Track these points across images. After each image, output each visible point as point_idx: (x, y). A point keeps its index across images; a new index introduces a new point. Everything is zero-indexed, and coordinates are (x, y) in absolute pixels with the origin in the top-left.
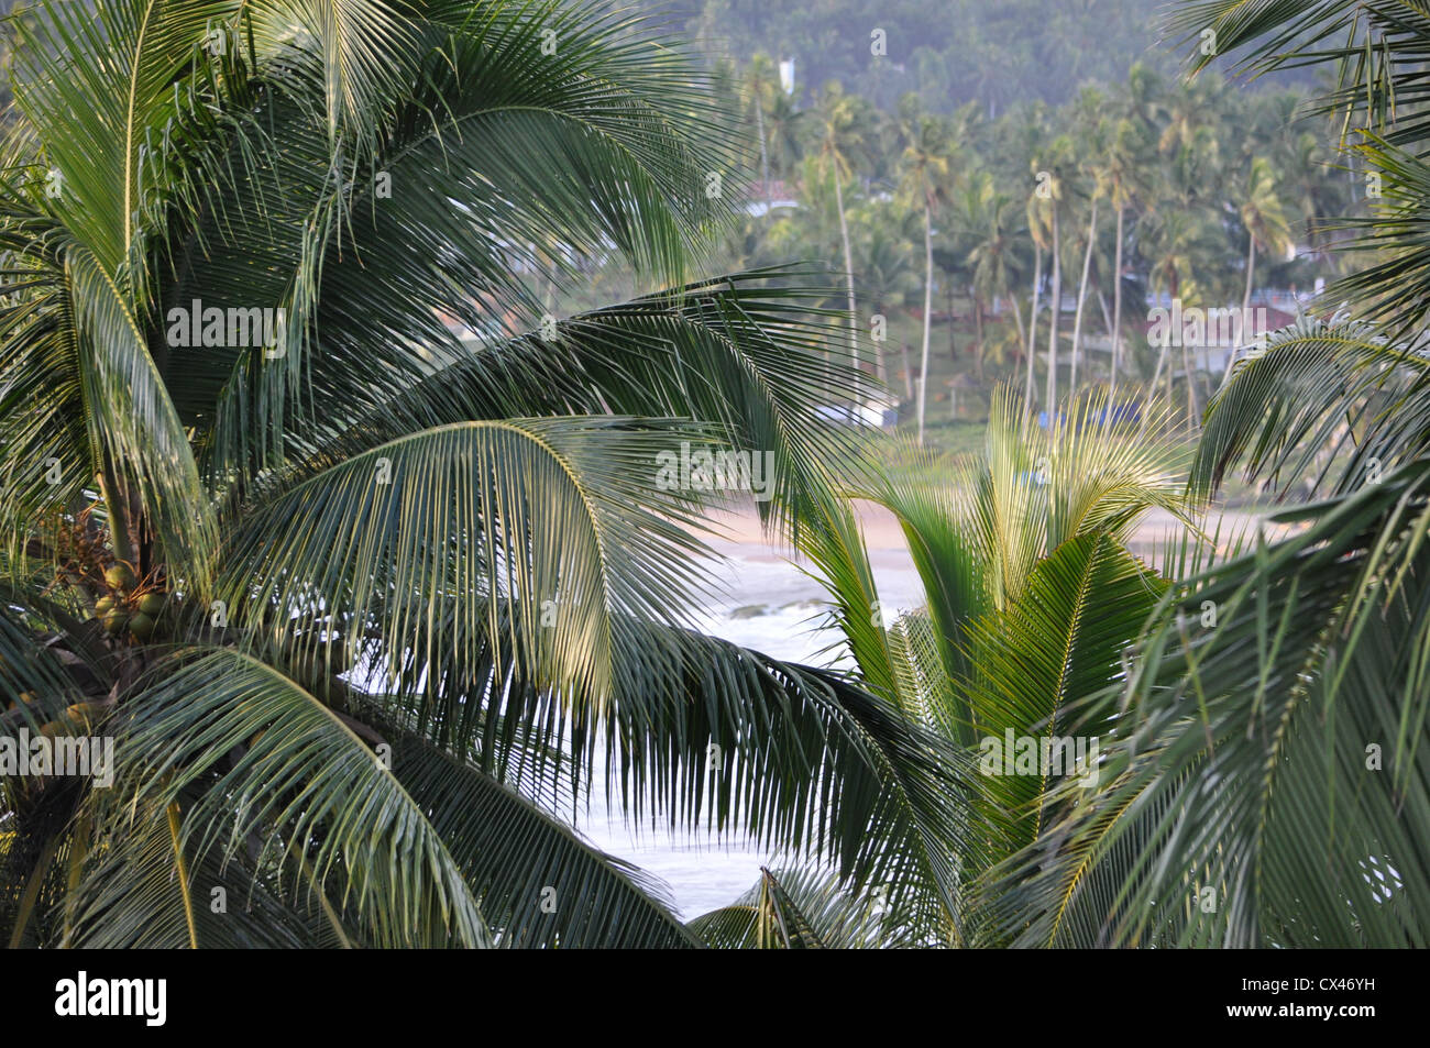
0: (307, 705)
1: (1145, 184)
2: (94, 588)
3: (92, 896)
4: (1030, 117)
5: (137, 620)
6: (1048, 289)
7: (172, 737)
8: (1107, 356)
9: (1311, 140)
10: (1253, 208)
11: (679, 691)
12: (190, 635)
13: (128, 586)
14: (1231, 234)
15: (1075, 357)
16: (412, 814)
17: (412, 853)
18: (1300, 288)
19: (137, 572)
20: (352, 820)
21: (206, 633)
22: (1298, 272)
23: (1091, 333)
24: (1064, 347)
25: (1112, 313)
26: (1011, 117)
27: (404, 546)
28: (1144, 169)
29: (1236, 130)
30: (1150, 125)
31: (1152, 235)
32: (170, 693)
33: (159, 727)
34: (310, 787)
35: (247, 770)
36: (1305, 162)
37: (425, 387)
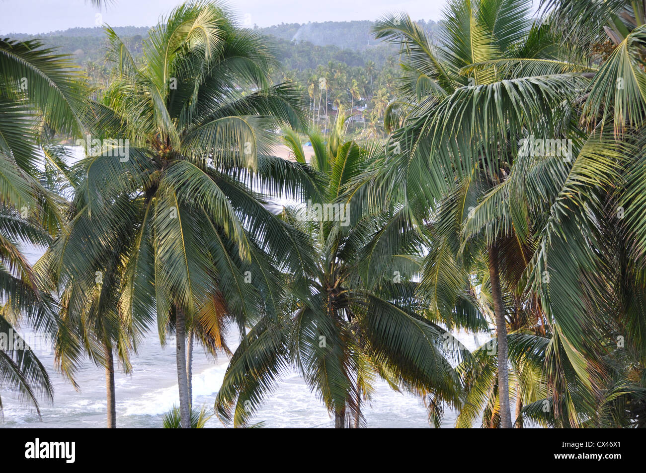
0: (200, 171)
1: (332, 84)
2: (158, 149)
3: (160, 207)
4: (309, 72)
5: (167, 155)
6: (312, 106)
7: (174, 178)
8: (324, 119)
9: (363, 76)
10: (353, 90)
11: (270, 167)
12: (176, 158)
13: (165, 148)
14: (349, 95)
15: (318, 119)
16: (220, 192)
17: (220, 200)
18: (362, 106)
19: (166, 146)
20: (209, 193)
21: (180, 158)
22: (362, 103)
23: (321, 115)
24: (316, 118)
25: (325, 111)
26: (305, 71)
27: (217, 141)
28: (332, 82)
29: (349, 75)
30: (332, 73)
31: (333, 95)
32: (173, 169)
33: (172, 175)
34: (200, 188)
35: (189, 184)
36: (363, 81)
37: (221, 110)
